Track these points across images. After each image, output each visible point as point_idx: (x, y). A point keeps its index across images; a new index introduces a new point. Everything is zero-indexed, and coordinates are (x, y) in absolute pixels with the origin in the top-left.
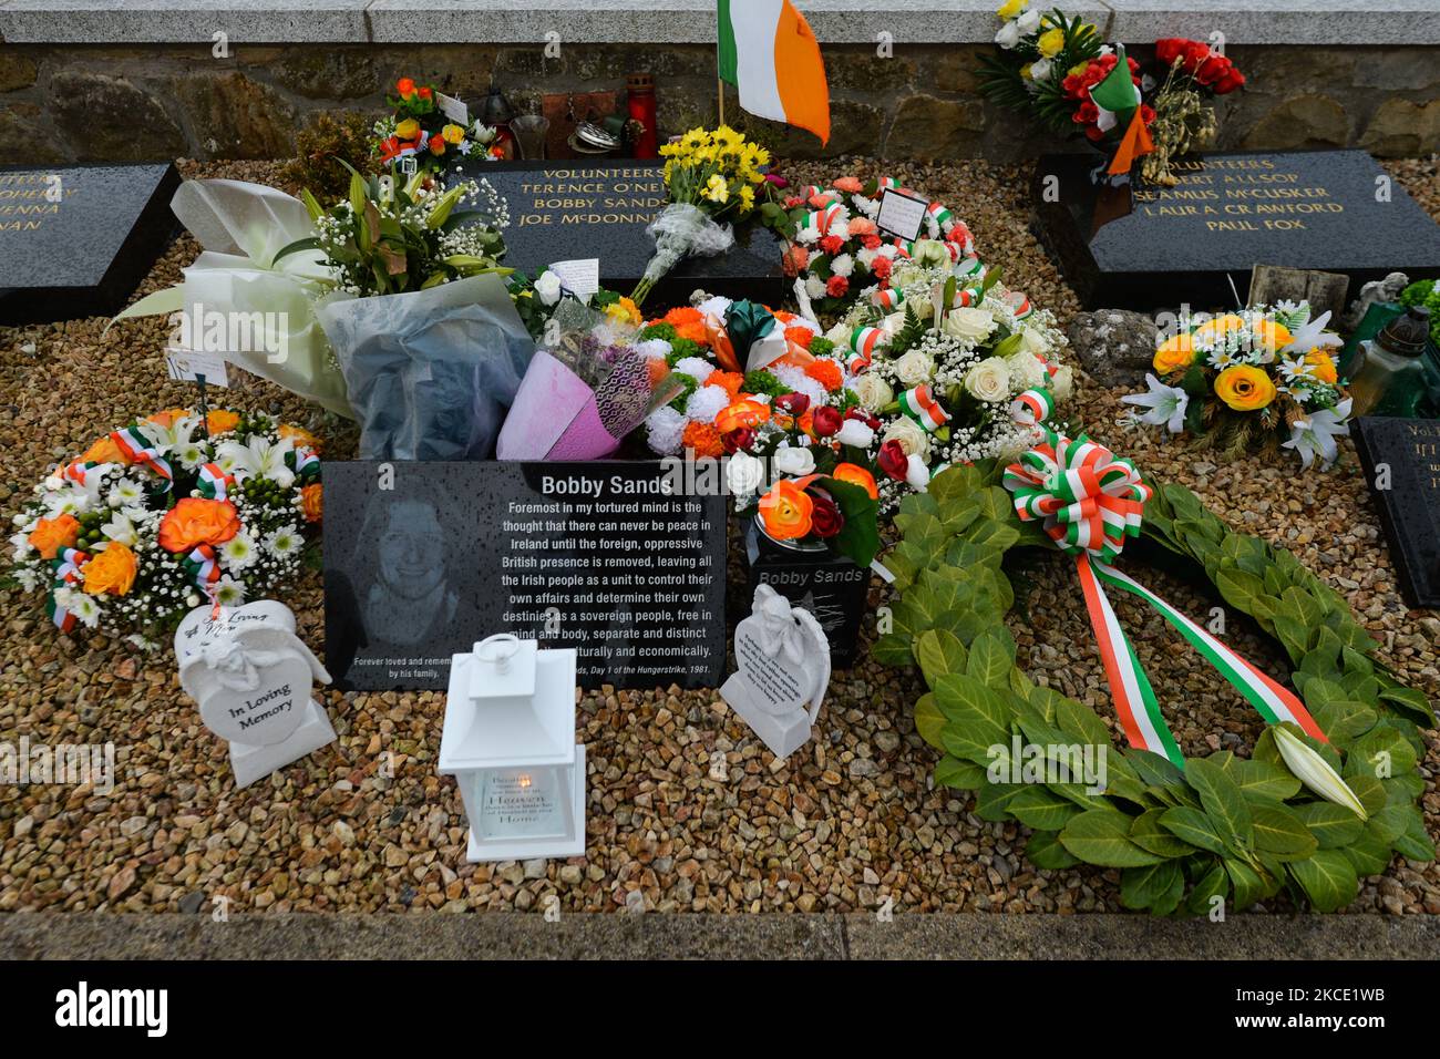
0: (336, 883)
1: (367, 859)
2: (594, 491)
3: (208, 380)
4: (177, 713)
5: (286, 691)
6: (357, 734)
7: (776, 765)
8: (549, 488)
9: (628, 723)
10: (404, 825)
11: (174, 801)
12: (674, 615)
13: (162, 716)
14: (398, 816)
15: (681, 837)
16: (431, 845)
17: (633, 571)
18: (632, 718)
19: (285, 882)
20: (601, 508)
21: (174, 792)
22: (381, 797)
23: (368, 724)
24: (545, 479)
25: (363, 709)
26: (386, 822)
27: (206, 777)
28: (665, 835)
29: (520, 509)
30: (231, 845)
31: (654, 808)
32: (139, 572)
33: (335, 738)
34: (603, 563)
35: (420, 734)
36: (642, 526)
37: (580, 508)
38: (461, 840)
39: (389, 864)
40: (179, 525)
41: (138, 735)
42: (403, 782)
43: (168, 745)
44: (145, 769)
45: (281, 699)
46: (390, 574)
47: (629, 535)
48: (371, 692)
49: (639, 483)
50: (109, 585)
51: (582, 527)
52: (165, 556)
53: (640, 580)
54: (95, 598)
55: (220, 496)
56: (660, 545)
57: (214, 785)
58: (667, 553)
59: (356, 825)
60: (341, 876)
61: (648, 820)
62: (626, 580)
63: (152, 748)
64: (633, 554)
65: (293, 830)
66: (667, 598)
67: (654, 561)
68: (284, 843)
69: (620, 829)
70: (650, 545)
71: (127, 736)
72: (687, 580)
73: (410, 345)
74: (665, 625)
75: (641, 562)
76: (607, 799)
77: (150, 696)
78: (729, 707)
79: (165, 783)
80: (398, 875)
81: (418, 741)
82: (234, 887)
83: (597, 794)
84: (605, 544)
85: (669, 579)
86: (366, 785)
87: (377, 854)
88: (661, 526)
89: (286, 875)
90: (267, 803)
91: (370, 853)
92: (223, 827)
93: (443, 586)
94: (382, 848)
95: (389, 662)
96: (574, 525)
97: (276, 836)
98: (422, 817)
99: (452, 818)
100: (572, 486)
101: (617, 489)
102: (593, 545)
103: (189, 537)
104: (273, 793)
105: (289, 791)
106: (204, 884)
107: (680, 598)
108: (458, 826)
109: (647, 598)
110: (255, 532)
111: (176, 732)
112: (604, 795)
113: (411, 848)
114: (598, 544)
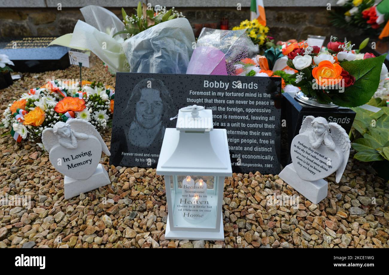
0: (100, 243)
1: (116, 233)
2: (225, 87)
3: (83, 65)
4: (49, 172)
5: (89, 154)
6: (119, 182)
7: (313, 207)
8: (206, 85)
9: (238, 185)
10: (135, 219)
11: (36, 202)
12: (258, 141)
13: (42, 172)
14: (134, 216)
15: (272, 235)
16: (148, 229)
17: (241, 121)
18: (240, 183)
19: (75, 241)
20: (228, 94)
21: (37, 199)
22: (126, 207)
23: (124, 178)
24: (205, 81)
25: (123, 172)
26: (127, 218)
27: (53, 194)
28: (264, 234)
29: (194, 93)
30: (55, 222)
31: (257, 221)
32: (45, 119)
33: (110, 183)
34: (228, 117)
35: (146, 184)
36: (245, 102)
37: (219, 94)
38: (162, 229)
39: (127, 236)
40: (63, 104)
41: (30, 177)
42: (137, 202)
43: (41, 182)
44: (29, 189)
45: (87, 158)
46: (140, 118)
47: (240, 106)
48: (127, 167)
49: (244, 84)
50: (32, 122)
51: (220, 101)
52: (56, 114)
53: (243, 125)
54: (27, 127)
55: (80, 98)
56: (252, 111)
57: (55, 197)
58: (255, 114)
59: (113, 218)
60: (103, 241)
61: (254, 227)
62: (237, 125)
63: (35, 182)
64: (241, 114)
65: (84, 217)
66: (255, 134)
67: (250, 117)
68: (79, 223)
69: (240, 229)
70: (248, 110)
71: (26, 178)
72: (264, 126)
73: (154, 42)
74: (254, 145)
75: (244, 117)
76: (232, 215)
77: (40, 165)
78: (284, 182)
79: (35, 195)
80: (130, 241)
81: (145, 186)
82: (51, 241)
83: (227, 213)
84: (229, 109)
85: (256, 125)
86: (120, 201)
87: (122, 232)
88: (253, 103)
89: (77, 237)
90: (75, 205)
91: (118, 231)
92: (53, 214)
93: (160, 124)
94: (124, 229)
95: (136, 155)
96: (216, 101)
97: (76, 219)
98: (144, 217)
99: (159, 219)
100: (216, 85)
101: (235, 86)
102: (224, 109)
103: (66, 108)
104: (79, 202)
105: (86, 202)
106: (37, 238)
107: (260, 134)
108: (161, 221)
109: (246, 133)
110: (91, 110)
111: (46, 178)
112: (230, 214)
113: (138, 230)
114: (226, 109)
